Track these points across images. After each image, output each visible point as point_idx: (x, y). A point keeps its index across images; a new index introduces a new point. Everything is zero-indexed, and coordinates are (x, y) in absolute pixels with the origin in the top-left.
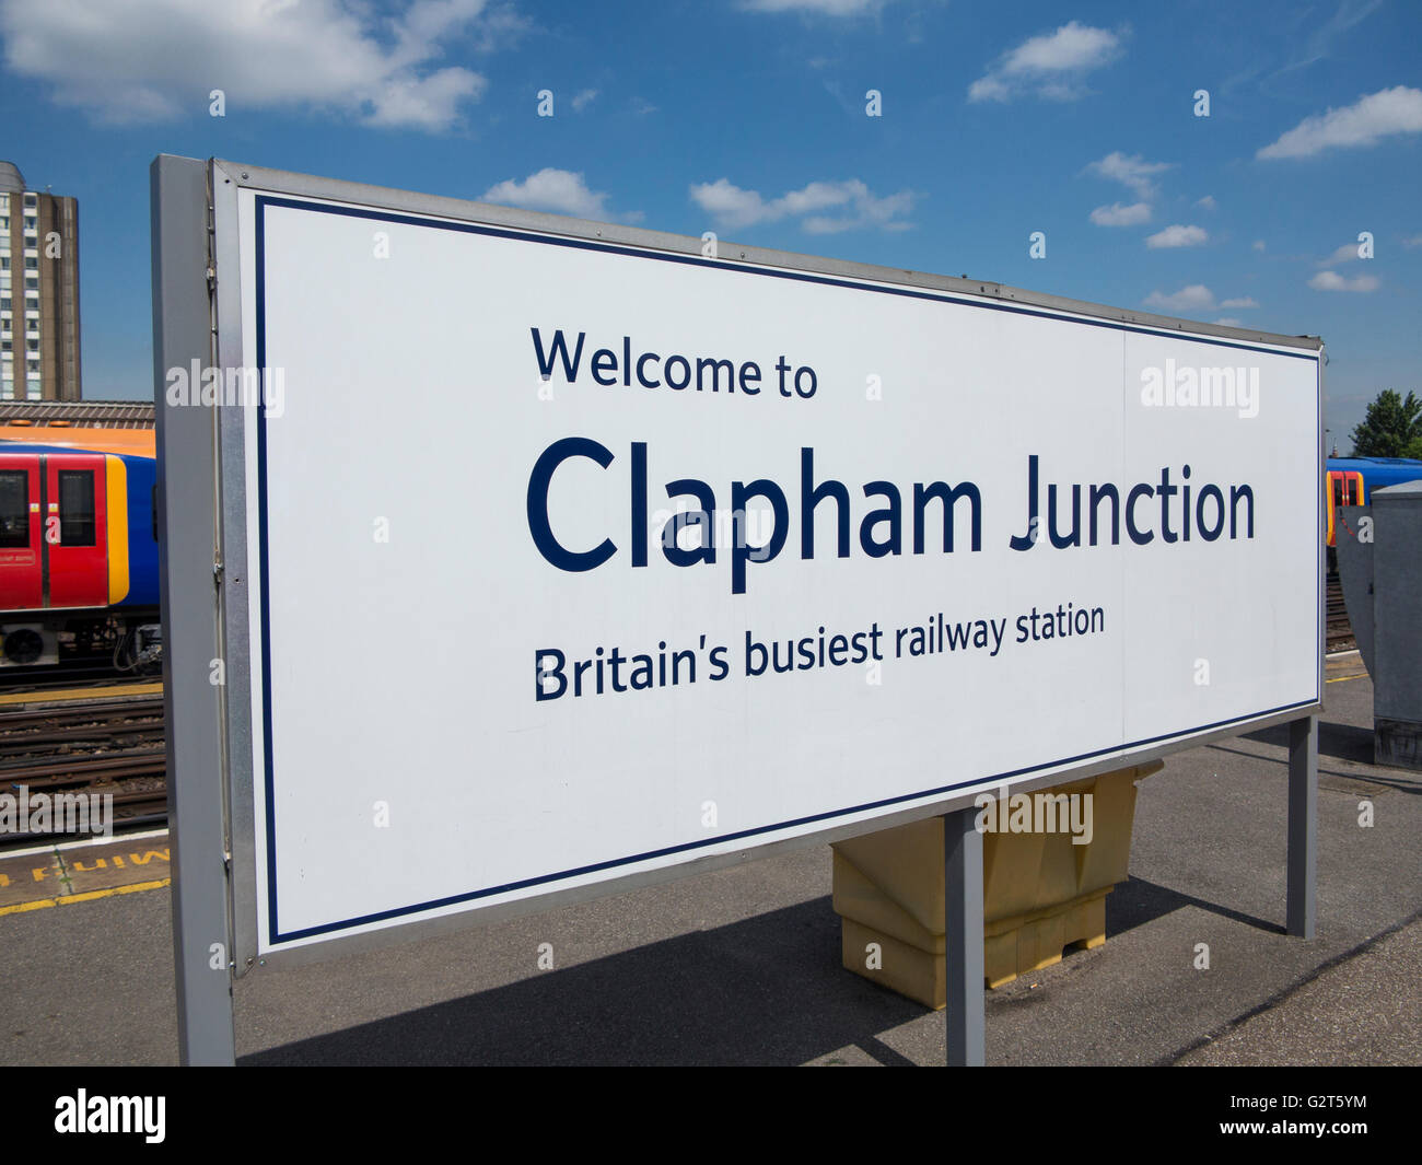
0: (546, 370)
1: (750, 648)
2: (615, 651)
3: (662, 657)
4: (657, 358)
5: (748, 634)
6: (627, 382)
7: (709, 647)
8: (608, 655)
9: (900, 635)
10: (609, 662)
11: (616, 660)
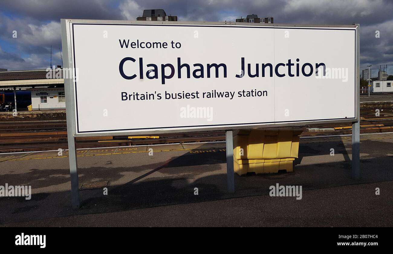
0: (122, 47)
1: (166, 94)
2: (137, 93)
3: (147, 95)
4: (144, 43)
5: (166, 92)
6: (138, 47)
7: (157, 94)
8: (135, 94)
9: (204, 94)
10: (136, 95)
11: (137, 95)
